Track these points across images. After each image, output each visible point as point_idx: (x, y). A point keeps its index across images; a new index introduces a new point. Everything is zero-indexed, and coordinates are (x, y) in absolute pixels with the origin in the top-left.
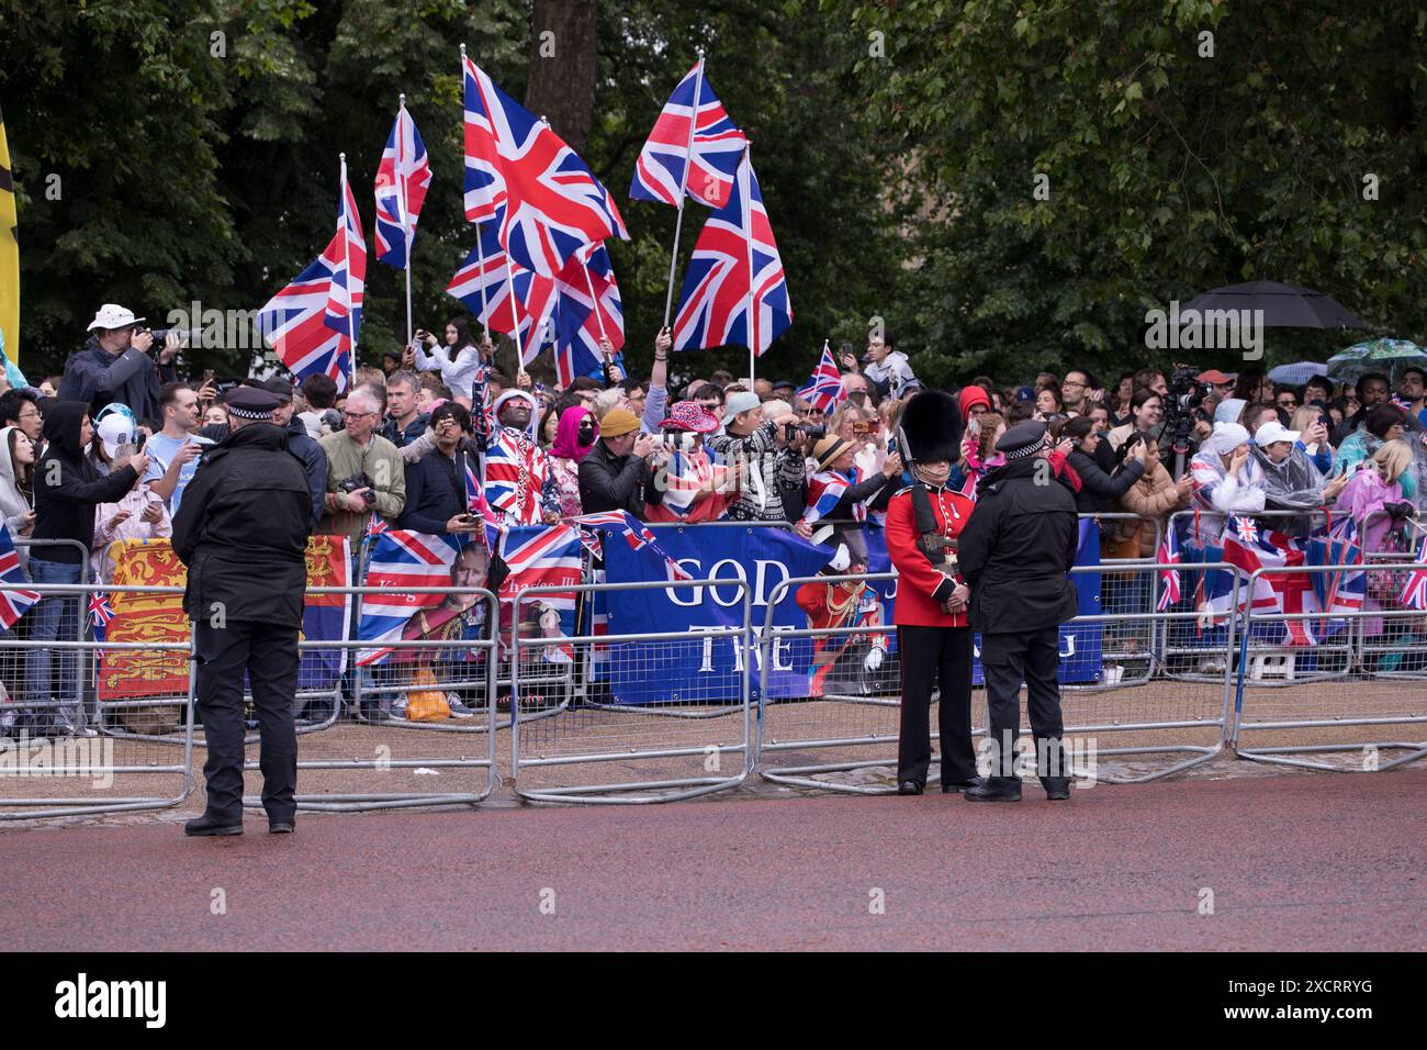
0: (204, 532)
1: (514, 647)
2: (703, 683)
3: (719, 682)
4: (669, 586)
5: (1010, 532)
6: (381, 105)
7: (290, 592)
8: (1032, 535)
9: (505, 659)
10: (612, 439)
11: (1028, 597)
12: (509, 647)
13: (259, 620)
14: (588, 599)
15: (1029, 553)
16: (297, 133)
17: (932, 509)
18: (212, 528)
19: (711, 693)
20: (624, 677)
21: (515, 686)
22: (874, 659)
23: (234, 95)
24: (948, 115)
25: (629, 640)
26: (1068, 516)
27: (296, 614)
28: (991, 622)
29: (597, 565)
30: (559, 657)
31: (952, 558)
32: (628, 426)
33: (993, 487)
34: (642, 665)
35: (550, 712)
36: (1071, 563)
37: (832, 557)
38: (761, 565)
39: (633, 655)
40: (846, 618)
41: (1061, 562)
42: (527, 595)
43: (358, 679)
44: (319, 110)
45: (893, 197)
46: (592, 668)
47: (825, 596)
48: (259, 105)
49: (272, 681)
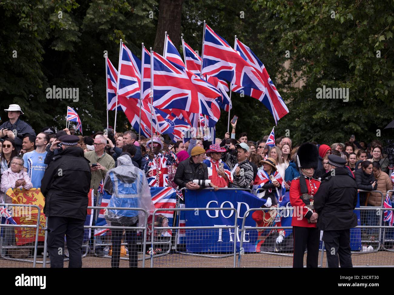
0: (52, 185)
1: (153, 230)
2: (219, 245)
3: (225, 245)
4: (207, 210)
5: (333, 194)
6: (101, 39)
7: (82, 207)
8: (341, 195)
9: (149, 234)
10: (194, 156)
11: (340, 218)
12: (151, 230)
13: (70, 217)
14: (178, 214)
15: (340, 202)
16: (71, 49)
17: (307, 185)
18: (55, 183)
19: (222, 249)
20: (191, 242)
21: (152, 244)
22: (280, 239)
23: (49, 34)
24: (313, 49)
25: (193, 229)
26: (354, 189)
27: (84, 215)
28: (326, 226)
29: (182, 202)
30: (167, 234)
31: (312, 203)
32: (200, 152)
33: (327, 178)
34: (198, 238)
35: (164, 254)
36: (355, 206)
37: (265, 202)
38: (239, 204)
39: (195, 234)
40: (270, 224)
41: (352, 206)
42: (157, 212)
43: (95, 240)
44: (80, 40)
45: (282, 78)
46: (178, 238)
47: (262, 216)
48: (58, 38)
49: (74, 239)
